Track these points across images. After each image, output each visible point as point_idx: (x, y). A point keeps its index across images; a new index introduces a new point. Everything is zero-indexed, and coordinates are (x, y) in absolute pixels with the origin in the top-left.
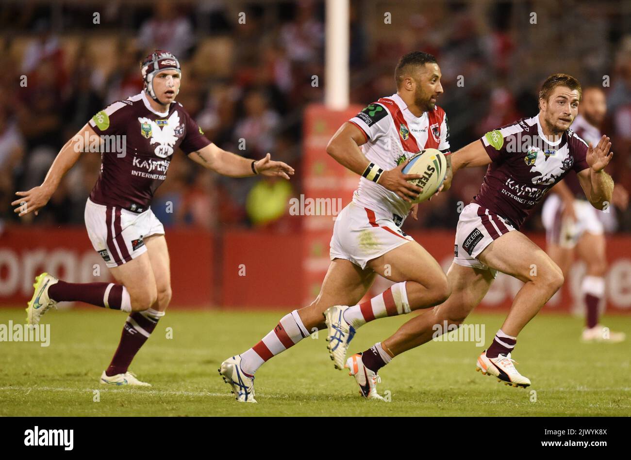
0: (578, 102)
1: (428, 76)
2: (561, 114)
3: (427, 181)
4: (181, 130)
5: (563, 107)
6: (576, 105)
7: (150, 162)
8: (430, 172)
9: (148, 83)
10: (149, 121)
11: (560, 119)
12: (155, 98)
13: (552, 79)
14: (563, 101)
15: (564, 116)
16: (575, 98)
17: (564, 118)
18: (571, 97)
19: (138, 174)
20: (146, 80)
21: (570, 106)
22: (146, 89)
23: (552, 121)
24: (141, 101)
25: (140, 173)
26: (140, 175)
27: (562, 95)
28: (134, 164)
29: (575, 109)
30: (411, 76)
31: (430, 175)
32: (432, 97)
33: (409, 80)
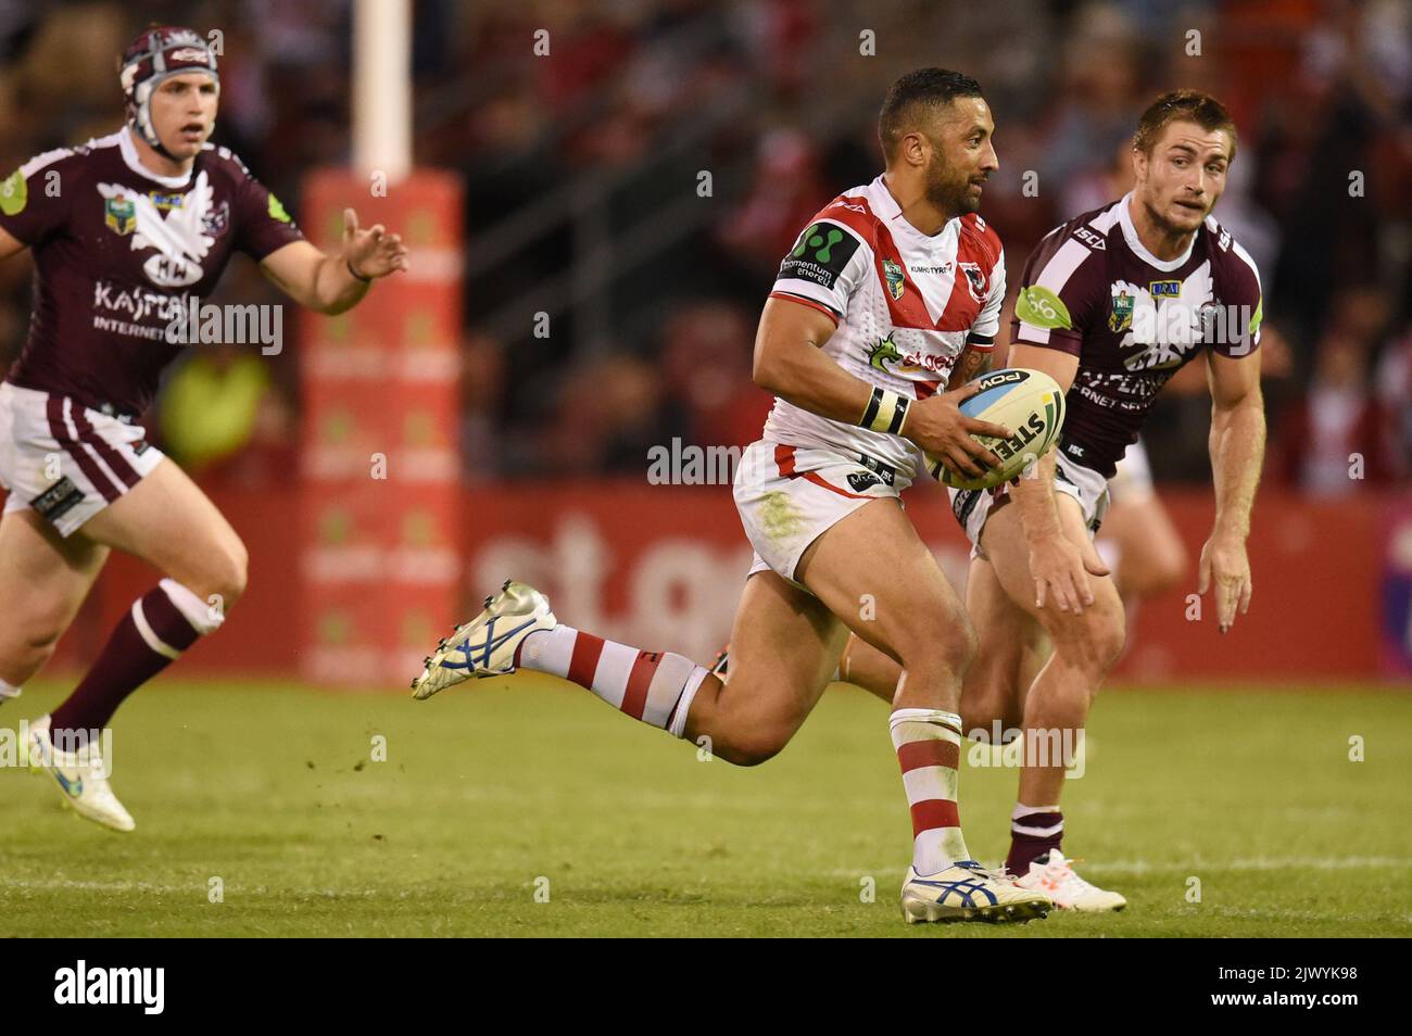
0: (1224, 162)
1: (961, 129)
2: (1180, 191)
3: (1017, 450)
4: (218, 218)
5: (1185, 173)
6: (1221, 169)
7: (136, 295)
8: (1031, 431)
9: (138, 105)
10: (131, 196)
11: (1178, 203)
12: (155, 143)
13: (1163, 103)
14: (1186, 156)
15: (1186, 195)
16: (1218, 151)
17: (1186, 199)
18: (1206, 149)
19: (110, 325)
20: (133, 98)
21: (1202, 170)
22: (132, 121)
23: (1158, 208)
24: (116, 150)
25: (114, 323)
26: (114, 328)
27: (1181, 143)
28: (98, 301)
29: (1217, 179)
30: (917, 131)
31: (1030, 438)
32: (972, 180)
33: (915, 138)
